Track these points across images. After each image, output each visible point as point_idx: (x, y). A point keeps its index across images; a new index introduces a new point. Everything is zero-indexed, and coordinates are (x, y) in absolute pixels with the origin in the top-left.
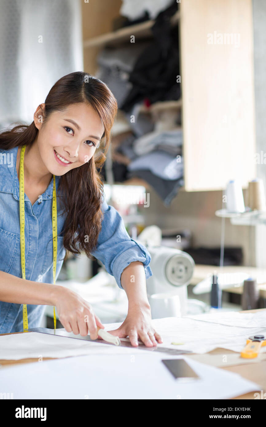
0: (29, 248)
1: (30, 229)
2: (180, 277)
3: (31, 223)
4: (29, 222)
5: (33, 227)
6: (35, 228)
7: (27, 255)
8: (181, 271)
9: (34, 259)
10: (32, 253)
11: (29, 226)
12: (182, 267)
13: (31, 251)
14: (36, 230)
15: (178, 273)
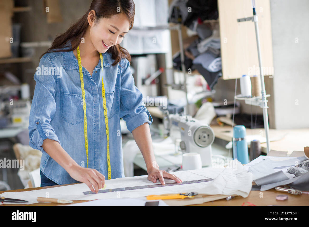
0: (94, 102)
1: (92, 90)
2: (205, 141)
3: (92, 86)
4: (91, 85)
5: (94, 88)
6: (95, 89)
7: (93, 106)
8: (204, 137)
9: (98, 107)
10: (96, 104)
11: (92, 88)
12: (206, 135)
13: (95, 103)
14: (96, 89)
15: (202, 138)
